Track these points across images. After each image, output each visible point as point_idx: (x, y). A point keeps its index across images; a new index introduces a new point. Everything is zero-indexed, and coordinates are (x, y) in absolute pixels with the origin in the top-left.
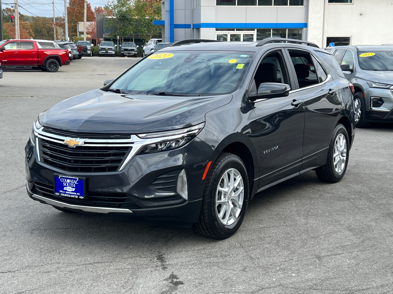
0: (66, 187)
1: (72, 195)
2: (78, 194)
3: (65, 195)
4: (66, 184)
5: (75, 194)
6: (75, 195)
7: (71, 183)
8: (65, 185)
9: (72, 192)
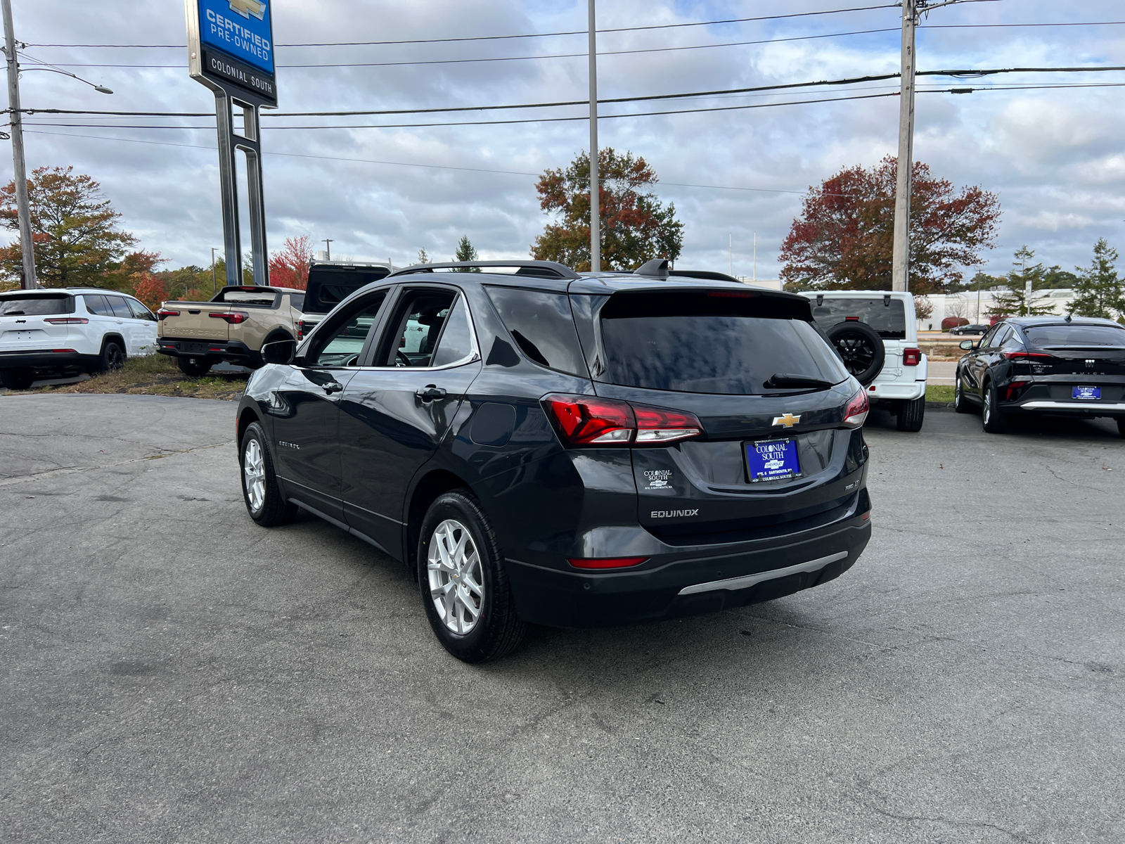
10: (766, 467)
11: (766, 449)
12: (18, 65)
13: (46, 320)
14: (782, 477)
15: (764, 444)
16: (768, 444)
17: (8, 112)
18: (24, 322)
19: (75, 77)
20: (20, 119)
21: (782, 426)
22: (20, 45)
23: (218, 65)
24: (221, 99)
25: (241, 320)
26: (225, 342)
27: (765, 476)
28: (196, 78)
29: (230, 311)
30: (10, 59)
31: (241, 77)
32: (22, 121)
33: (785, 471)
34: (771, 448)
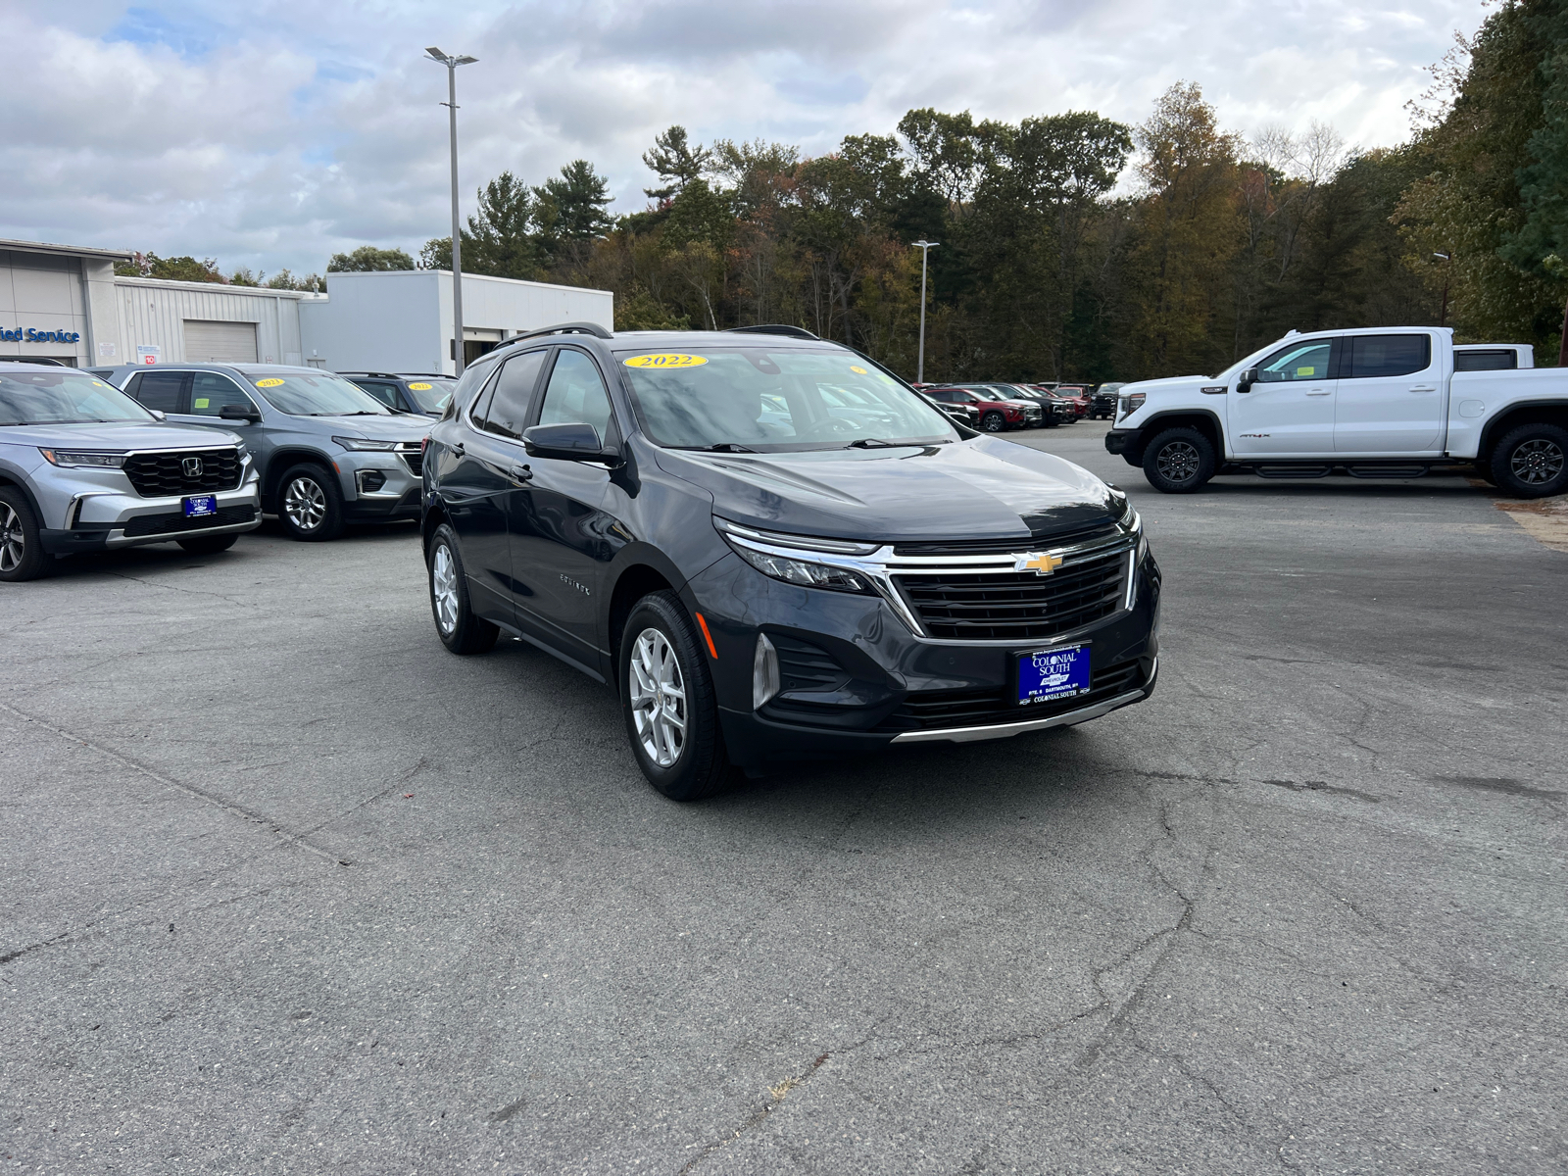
0: (1048, 676)
1: (1063, 691)
2: (1074, 685)
3: (1046, 698)
4: (1049, 670)
5: (1069, 686)
6: (1069, 690)
7: (1061, 663)
8: (1045, 672)
9: (1063, 684)
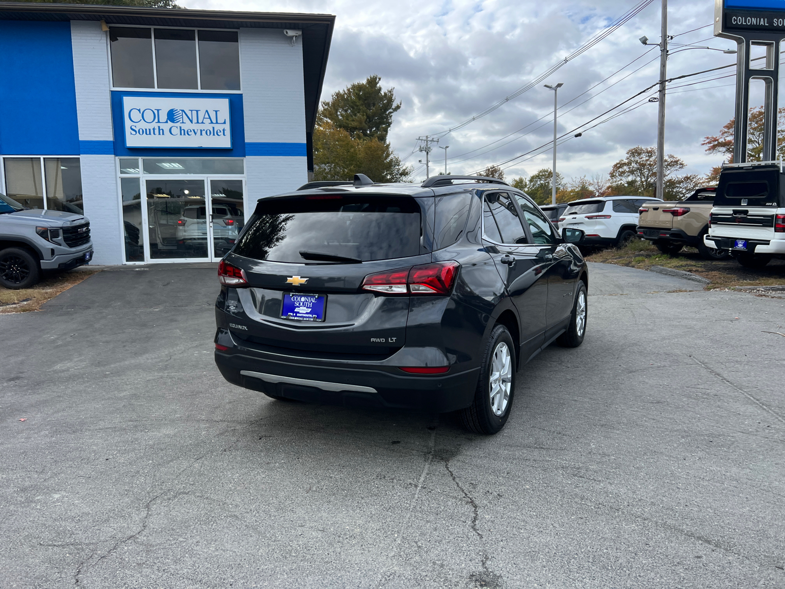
10: (295, 310)
11: (299, 299)
12: (667, 51)
13: (586, 217)
14: (305, 319)
15: (299, 296)
16: (301, 296)
17: (657, 84)
18: (575, 218)
19: (708, 48)
20: (665, 86)
21: (292, 284)
22: (670, 37)
23: (740, 20)
24: (741, 45)
25: (684, 213)
26: (669, 229)
27: (293, 316)
28: (719, 35)
29: (675, 207)
30: (663, 49)
31: (762, 23)
32: (666, 88)
33: (311, 316)
34: (303, 299)
